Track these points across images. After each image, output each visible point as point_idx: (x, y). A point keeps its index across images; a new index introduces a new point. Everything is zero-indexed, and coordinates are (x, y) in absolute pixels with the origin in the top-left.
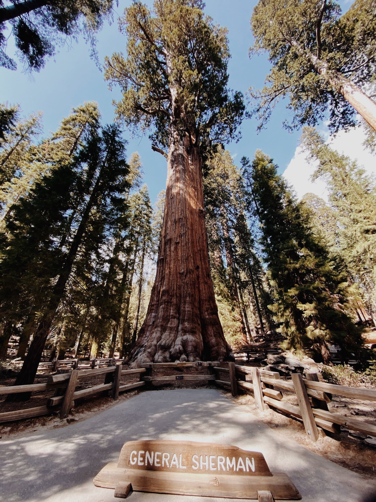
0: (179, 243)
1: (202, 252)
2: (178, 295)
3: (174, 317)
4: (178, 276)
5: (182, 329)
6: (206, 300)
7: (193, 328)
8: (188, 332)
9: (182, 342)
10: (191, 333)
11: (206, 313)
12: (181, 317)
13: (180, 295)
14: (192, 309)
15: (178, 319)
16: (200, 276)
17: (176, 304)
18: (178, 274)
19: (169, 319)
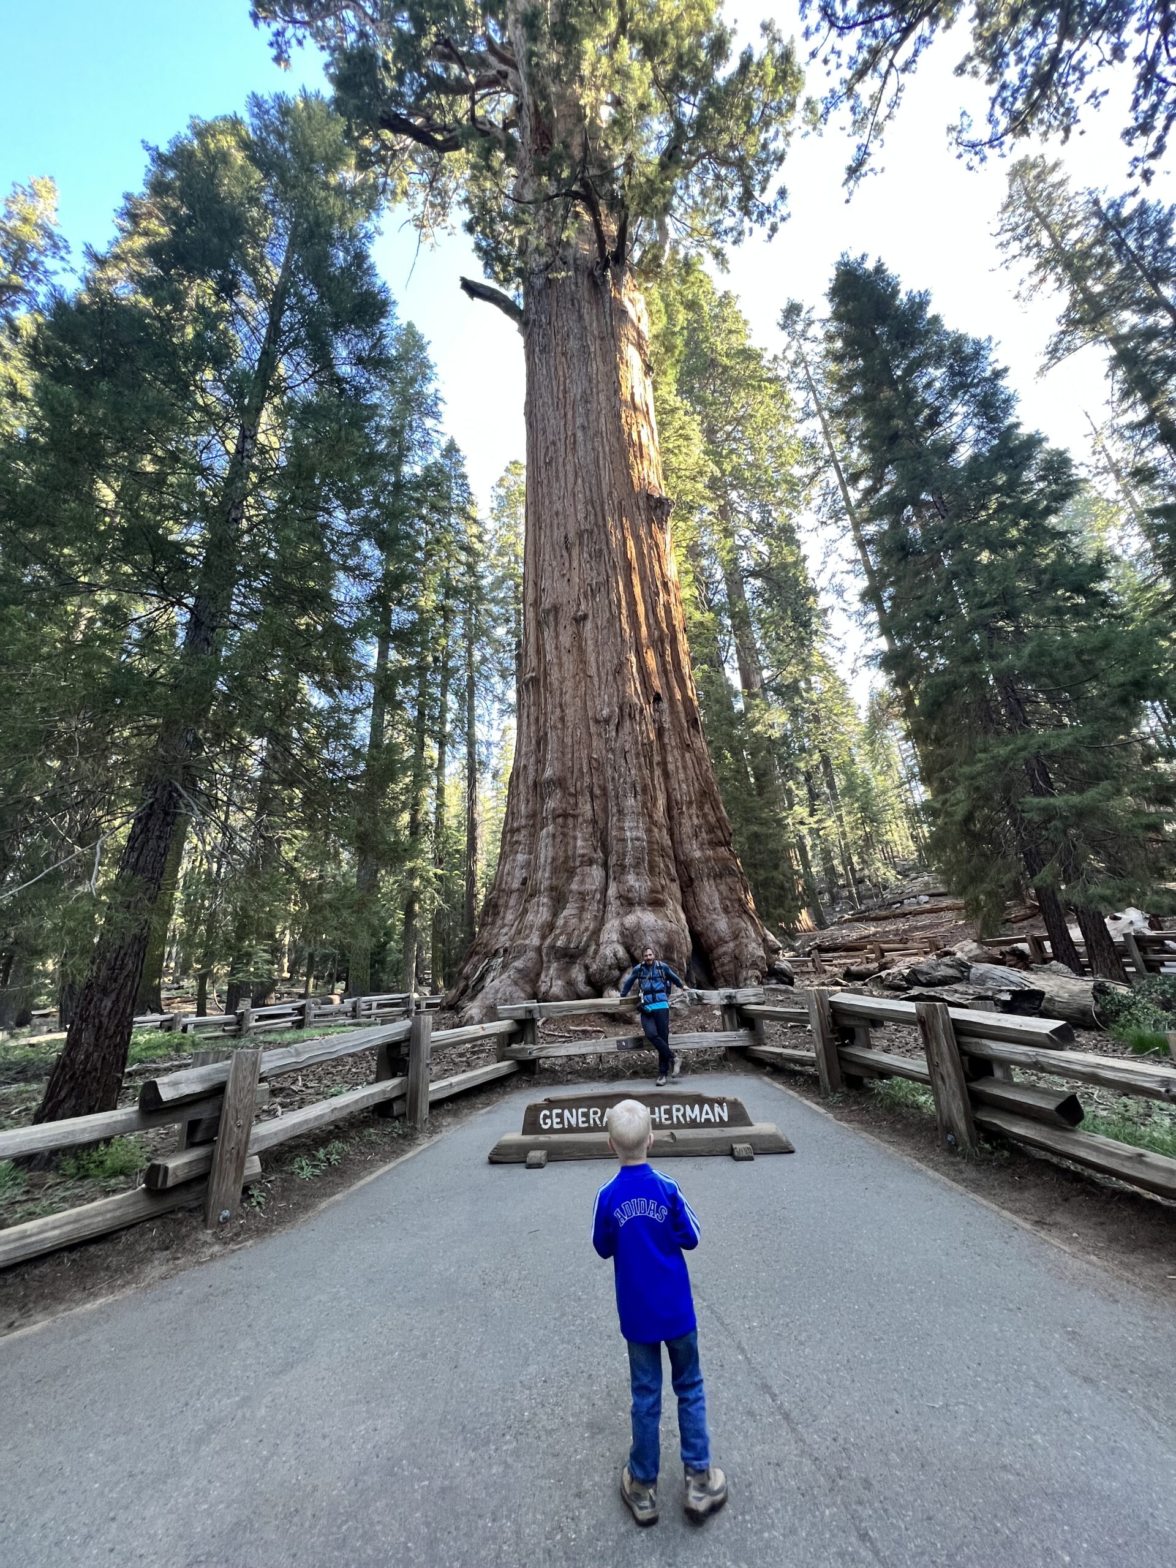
0: (585, 617)
2: (597, 791)
3: (591, 862)
4: (593, 729)
5: (620, 897)
6: (690, 803)
7: (653, 891)
8: (639, 904)
9: (622, 934)
10: (650, 904)
11: (692, 843)
12: (613, 860)
13: (604, 789)
14: (649, 831)
15: (605, 866)
16: (666, 726)
17: (594, 822)
18: (591, 723)
19: (575, 868)
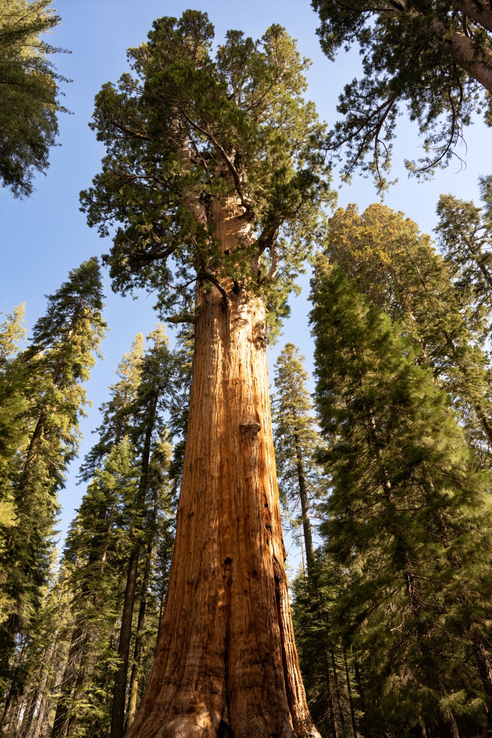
0: (193, 514)
1: (242, 522)
3: (170, 682)
4: (186, 589)
5: (174, 707)
6: (241, 633)
7: (192, 703)
8: (182, 712)
10: (187, 712)
11: (238, 663)
13: (185, 631)
14: (202, 658)
15: (178, 684)
16: (234, 579)
17: (176, 654)
18: (186, 585)
19: (161, 686)
